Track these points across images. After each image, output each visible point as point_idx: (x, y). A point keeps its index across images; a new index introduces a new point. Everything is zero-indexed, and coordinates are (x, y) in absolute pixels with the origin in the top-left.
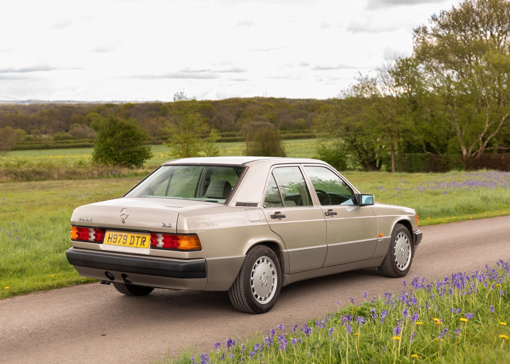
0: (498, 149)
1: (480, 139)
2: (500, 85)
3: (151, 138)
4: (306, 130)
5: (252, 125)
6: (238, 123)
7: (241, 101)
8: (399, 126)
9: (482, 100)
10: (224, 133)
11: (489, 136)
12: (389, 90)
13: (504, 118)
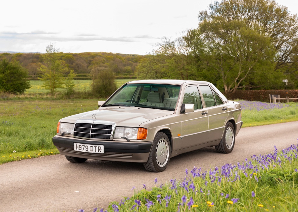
0: (246, 87)
1: (236, 81)
2: (248, 49)
3: (32, 76)
4: (131, 74)
5: (98, 70)
6: (89, 68)
7: (91, 54)
8: (188, 72)
9: (237, 58)
10: (80, 74)
11: (241, 79)
12: (183, 49)
13: (250, 69)
